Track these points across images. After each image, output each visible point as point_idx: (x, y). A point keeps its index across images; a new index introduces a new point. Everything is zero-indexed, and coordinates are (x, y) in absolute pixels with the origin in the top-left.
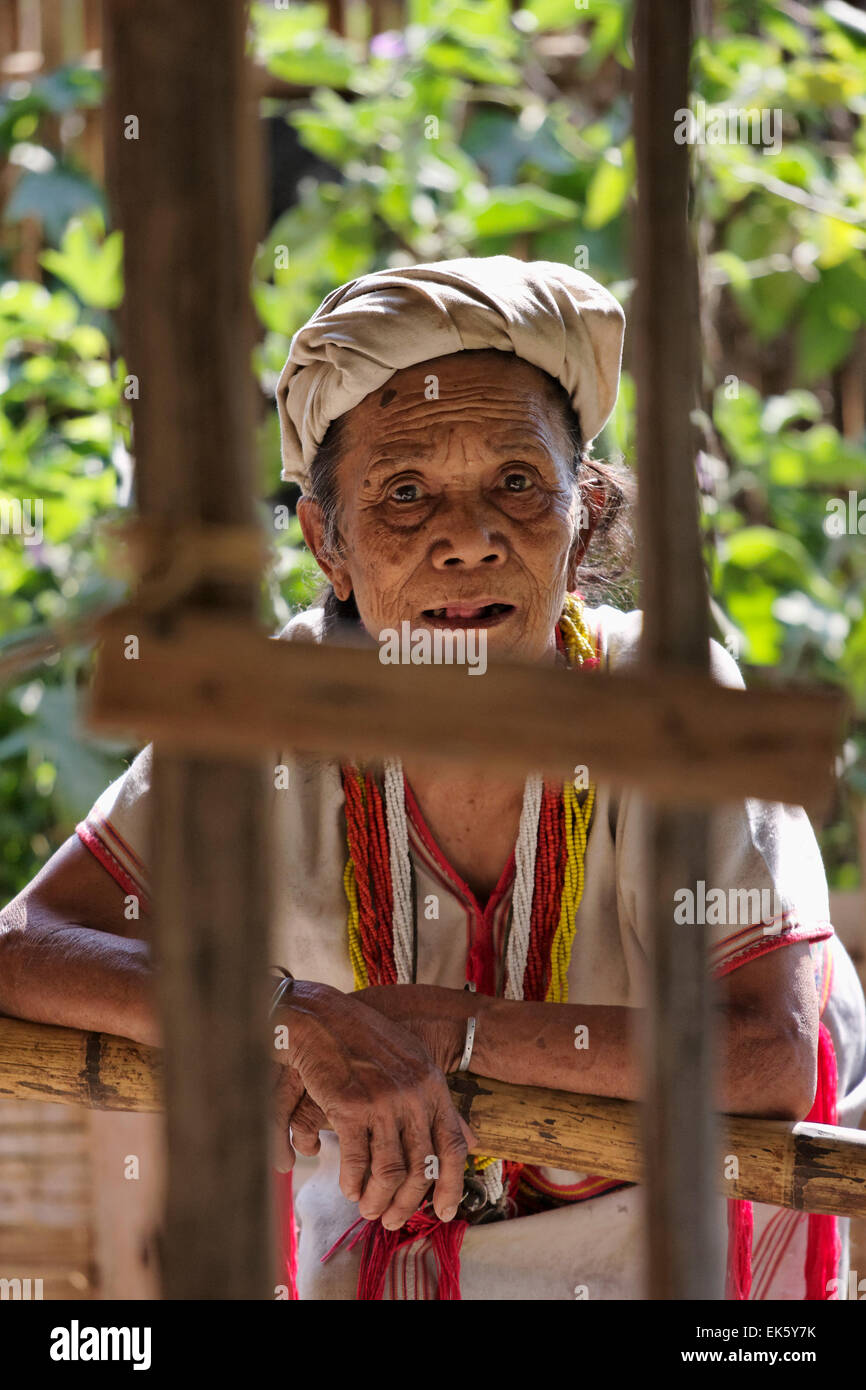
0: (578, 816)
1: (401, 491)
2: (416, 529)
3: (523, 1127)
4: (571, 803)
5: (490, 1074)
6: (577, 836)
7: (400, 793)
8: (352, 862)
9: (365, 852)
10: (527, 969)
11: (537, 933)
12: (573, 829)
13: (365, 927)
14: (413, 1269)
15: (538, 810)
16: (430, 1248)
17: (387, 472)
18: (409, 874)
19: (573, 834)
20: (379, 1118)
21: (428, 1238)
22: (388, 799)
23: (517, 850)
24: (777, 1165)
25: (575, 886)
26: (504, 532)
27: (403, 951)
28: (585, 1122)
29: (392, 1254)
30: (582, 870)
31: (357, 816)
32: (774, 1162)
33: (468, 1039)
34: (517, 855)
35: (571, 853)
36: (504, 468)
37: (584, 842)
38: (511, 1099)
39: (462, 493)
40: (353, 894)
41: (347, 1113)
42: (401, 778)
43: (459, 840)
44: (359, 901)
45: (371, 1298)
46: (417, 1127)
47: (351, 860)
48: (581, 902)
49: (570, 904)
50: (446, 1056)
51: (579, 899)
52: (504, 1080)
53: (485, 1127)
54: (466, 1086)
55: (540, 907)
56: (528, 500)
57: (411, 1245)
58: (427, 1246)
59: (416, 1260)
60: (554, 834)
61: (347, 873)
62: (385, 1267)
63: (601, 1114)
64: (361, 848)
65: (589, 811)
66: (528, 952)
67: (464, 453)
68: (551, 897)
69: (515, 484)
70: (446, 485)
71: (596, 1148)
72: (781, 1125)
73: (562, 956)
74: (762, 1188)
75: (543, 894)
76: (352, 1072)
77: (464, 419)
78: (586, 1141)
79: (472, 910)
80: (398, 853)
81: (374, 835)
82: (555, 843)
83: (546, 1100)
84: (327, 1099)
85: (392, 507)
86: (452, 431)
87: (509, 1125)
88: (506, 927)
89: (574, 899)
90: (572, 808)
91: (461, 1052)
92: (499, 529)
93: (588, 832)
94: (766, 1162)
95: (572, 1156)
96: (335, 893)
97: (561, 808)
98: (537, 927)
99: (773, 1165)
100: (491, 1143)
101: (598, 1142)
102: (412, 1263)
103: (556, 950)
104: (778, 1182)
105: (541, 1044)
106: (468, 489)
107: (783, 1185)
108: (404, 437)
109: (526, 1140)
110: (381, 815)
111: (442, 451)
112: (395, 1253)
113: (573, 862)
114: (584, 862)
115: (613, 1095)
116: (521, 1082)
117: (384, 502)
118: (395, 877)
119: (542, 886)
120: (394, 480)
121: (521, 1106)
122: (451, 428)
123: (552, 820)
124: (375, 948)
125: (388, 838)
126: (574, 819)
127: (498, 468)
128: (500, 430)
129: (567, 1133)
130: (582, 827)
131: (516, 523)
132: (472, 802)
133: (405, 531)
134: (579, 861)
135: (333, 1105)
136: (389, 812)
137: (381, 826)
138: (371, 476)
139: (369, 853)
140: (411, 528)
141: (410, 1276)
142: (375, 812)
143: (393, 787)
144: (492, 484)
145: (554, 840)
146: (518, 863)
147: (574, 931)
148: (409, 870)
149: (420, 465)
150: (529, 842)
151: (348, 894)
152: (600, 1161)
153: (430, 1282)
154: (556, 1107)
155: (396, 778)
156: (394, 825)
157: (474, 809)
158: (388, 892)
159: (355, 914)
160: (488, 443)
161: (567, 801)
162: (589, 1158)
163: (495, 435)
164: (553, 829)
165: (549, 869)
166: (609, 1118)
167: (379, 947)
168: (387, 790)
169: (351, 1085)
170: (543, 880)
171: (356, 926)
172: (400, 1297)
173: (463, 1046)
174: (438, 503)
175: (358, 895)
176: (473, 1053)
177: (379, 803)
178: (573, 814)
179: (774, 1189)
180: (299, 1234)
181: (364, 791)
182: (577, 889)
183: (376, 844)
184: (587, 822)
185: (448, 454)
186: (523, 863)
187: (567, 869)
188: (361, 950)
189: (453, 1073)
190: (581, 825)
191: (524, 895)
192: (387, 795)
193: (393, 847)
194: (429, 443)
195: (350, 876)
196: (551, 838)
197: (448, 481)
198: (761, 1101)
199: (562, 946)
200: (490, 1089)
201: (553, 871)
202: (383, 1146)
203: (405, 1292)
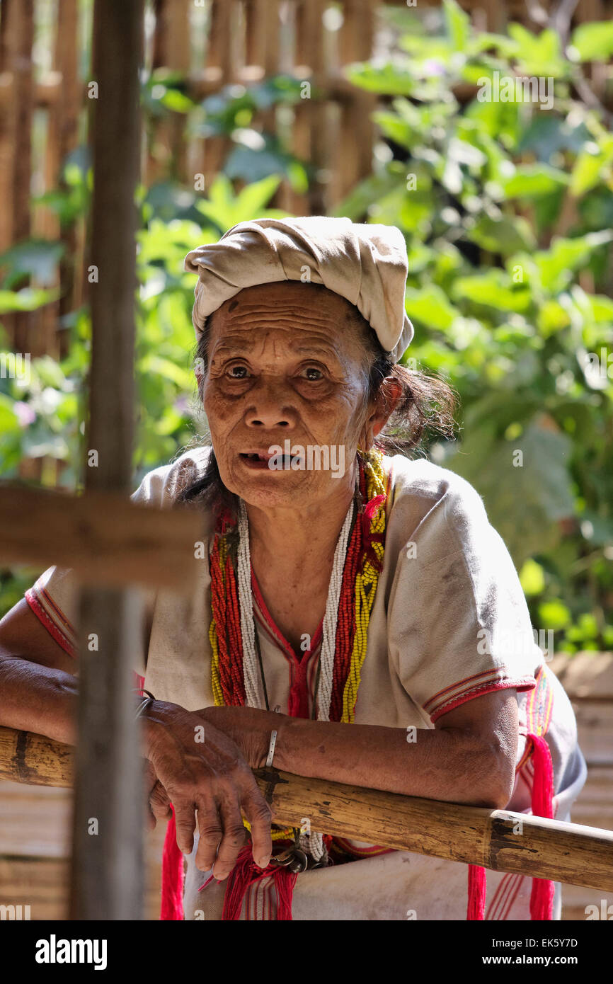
0: (364, 601)
1: (236, 371)
2: (238, 397)
3: (308, 806)
4: (360, 592)
5: (287, 769)
6: (363, 615)
7: (248, 575)
8: (214, 622)
9: (223, 614)
10: (331, 704)
11: (337, 680)
12: (361, 610)
13: (222, 666)
14: (262, 898)
15: (339, 596)
16: (273, 884)
17: (225, 357)
18: (253, 631)
19: (360, 613)
20: (202, 795)
21: (272, 876)
22: (239, 580)
23: (324, 623)
24: (479, 838)
25: (360, 649)
26: (296, 407)
27: (250, 684)
28: (350, 804)
29: (248, 886)
30: (366, 638)
31: (219, 590)
32: (477, 836)
33: (271, 745)
34: (324, 626)
35: (358, 626)
36: (303, 364)
37: (367, 619)
38: (301, 786)
39: (270, 376)
40: (215, 643)
41: (180, 791)
42: (249, 565)
43: (286, 613)
44: (218, 648)
45: (231, 919)
46: (229, 802)
47: (214, 620)
48: (365, 660)
49: (357, 661)
50: (257, 754)
51: (363, 657)
52: (297, 774)
53: (283, 806)
54: (270, 777)
55: (338, 662)
56: (317, 387)
57: (261, 881)
58: (271, 882)
59: (264, 891)
60: (347, 612)
61: (211, 629)
62: (243, 896)
63: (362, 799)
64: (220, 612)
65: (372, 598)
66: (332, 693)
67: (275, 351)
68: (346, 655)
69: (313, 375)
70: (263, 371)
71: (358, 822)
72: (484, 811)
73: (351, 697)
74: (469, 854)
75: (340, 653)
76: (185, 763)
77: (277, 327)
78: (351, 817)
79: (293, 661)
80: (245, 616)
81: (230, 603)
82: (348, 619)
83: (325, 788)
84: (168, 781)
85: (227, 380)
86: (268, 334)
87: (299, 804)
88: (316, 674)
89: (360, 658)
90: (361, 596)
91: (266, 754)
92: (293, 405)
93: (371, 613)
94: (471, 836)
95: (342, 827)
96: (202, 643)
97: (354, 595)
98: (337, 676)
99: (476, 838)
100: (287, 816)
101: (359, 818)
102: (262, 894)
103: (347, 693)
104: (479, 850)
105: (322, 750)
106: (276, 375)
107: (483, 852)
108: (237, 334)
109: (310, 815)
110: (235, 590)
111: (259, 347)
112: (250, 887)
113: (360, 632)
114: (367, 633)
115: (370, 786)
116: (309, 776)
117: (223, 376)
118: (244, 632)
119: (340, 647)
120: (230, 362)
121: (308, 792)
122: (268, 333)
123: (347, 603)
124: (231, 682)
125: (239, 606)
126: (361, 603)
127: (299, 364)
128: (301, 337)
129: (338, 811)
130: (366, 609)
131: (306, 401)
132: (295, 586)
133: (233, 398)
134: (364, 632)
135: (171, 785)
136: (240, 588)
137: (235, 598)
138: (216, 358)
139: (226, 615)
140: (236, 396)
141: (260, 903)
142: (230, 588)
143: (243, 571)
144: (295, 373)
145: (348, 617)
146: (324, 632)
147: (360, 680)
148: (253, 629)
149: (245, 354)
150: (331, 618)
151: (212, 643)
152: (360, 831)
153: (273, 908)
154: (332, 793)
155: (245, 565)
156: (243, 597)
157: (296, 592)
158: (240, 642)
159: (216, 657)
160: (291, 345)
161: (357, 590)
162: (352, 829)
163: (297, 340)
164: (347, 609)
165: (344, 636)
166: (367, 802)
167: (231, 681)
168: (239, 573)
169: (183, 772)
170: (341, 643)
171: (217, 665)
172: (252, 918)
173: (268, 750)
174: (255, 381)
175: (218, 644)
176: (274, 755)
177: (233, 582)
178: (361, 600)
179: (477, 855)
180: (185, 878)
181: (225, 573)
182: (362, 651)
183: (231, 610)
184: (370, 605)
185: (264, 350)
186: (328, 632)
187: (355, 637)
188: (219, 682)
189: (262, 768)
190: (365, 608)
191: (328, 654)
192: (239, 576)
193: (242, 612)
194: (251, 340)
195: (213, 631)
196: (346, 615)
197: (264, 368)
198: (471, 794)
199: (351, 690)
200: (287, 780)
201: (347, 638)
202: (205, 814)
203: (256, 913)
